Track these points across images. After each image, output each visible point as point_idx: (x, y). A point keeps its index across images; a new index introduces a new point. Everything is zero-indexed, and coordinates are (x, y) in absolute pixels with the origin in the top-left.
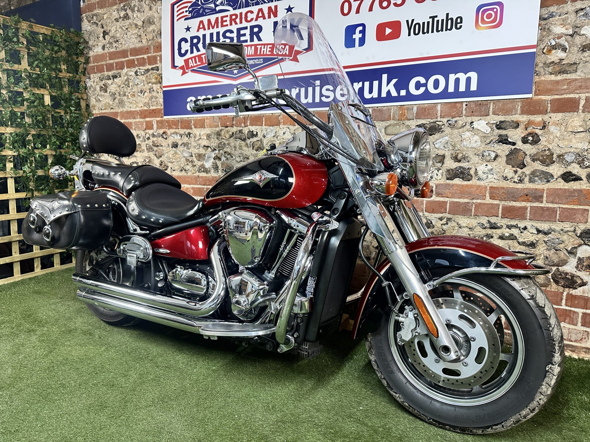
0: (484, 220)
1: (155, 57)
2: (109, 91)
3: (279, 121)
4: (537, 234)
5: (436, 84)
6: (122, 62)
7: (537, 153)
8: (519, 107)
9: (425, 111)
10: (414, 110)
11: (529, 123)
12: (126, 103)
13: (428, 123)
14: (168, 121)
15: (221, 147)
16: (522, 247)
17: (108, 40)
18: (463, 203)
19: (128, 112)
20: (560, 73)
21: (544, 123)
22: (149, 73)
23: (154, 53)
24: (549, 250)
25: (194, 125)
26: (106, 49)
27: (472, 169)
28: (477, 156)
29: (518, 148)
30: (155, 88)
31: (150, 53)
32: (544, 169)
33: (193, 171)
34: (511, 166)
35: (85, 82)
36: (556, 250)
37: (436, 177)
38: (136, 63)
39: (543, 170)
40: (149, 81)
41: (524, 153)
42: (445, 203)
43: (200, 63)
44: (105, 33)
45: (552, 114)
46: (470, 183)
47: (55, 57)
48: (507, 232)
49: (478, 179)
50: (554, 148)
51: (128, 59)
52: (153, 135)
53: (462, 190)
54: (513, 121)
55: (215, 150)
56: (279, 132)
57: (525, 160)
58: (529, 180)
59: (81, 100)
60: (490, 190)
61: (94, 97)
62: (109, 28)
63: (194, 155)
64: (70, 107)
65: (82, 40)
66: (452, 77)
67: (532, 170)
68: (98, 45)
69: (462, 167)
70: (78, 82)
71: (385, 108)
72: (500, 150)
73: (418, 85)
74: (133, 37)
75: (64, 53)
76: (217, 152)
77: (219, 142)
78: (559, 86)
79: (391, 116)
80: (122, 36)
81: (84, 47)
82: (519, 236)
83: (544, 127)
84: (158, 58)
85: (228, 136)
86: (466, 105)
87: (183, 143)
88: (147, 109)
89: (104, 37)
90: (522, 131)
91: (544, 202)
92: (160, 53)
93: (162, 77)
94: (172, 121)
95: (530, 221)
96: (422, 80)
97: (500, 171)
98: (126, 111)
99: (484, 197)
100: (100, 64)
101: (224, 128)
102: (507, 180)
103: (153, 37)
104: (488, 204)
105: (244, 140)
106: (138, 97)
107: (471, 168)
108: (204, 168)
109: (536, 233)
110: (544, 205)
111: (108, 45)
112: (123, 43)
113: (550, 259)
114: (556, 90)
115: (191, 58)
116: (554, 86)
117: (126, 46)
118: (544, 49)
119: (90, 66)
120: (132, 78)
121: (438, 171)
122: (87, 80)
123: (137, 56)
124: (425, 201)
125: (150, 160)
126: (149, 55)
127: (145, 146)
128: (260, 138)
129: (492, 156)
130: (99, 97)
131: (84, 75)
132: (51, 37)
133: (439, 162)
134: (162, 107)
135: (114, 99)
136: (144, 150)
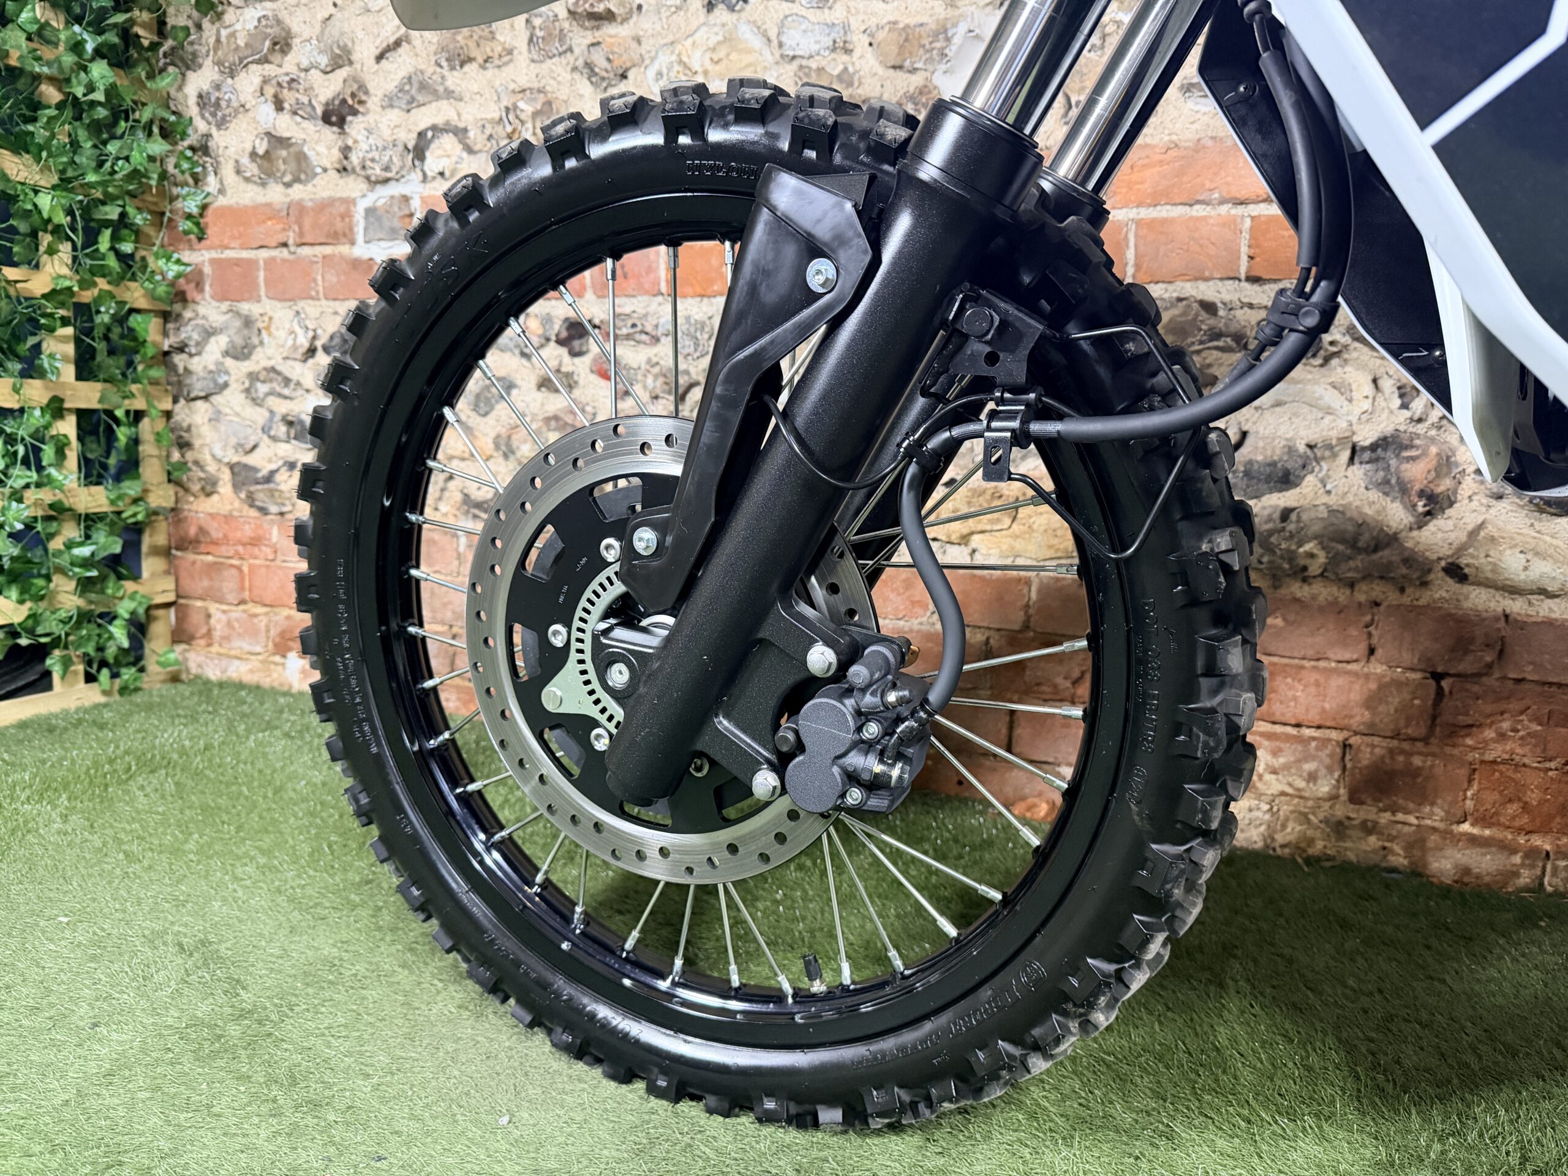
136: (510, 52)
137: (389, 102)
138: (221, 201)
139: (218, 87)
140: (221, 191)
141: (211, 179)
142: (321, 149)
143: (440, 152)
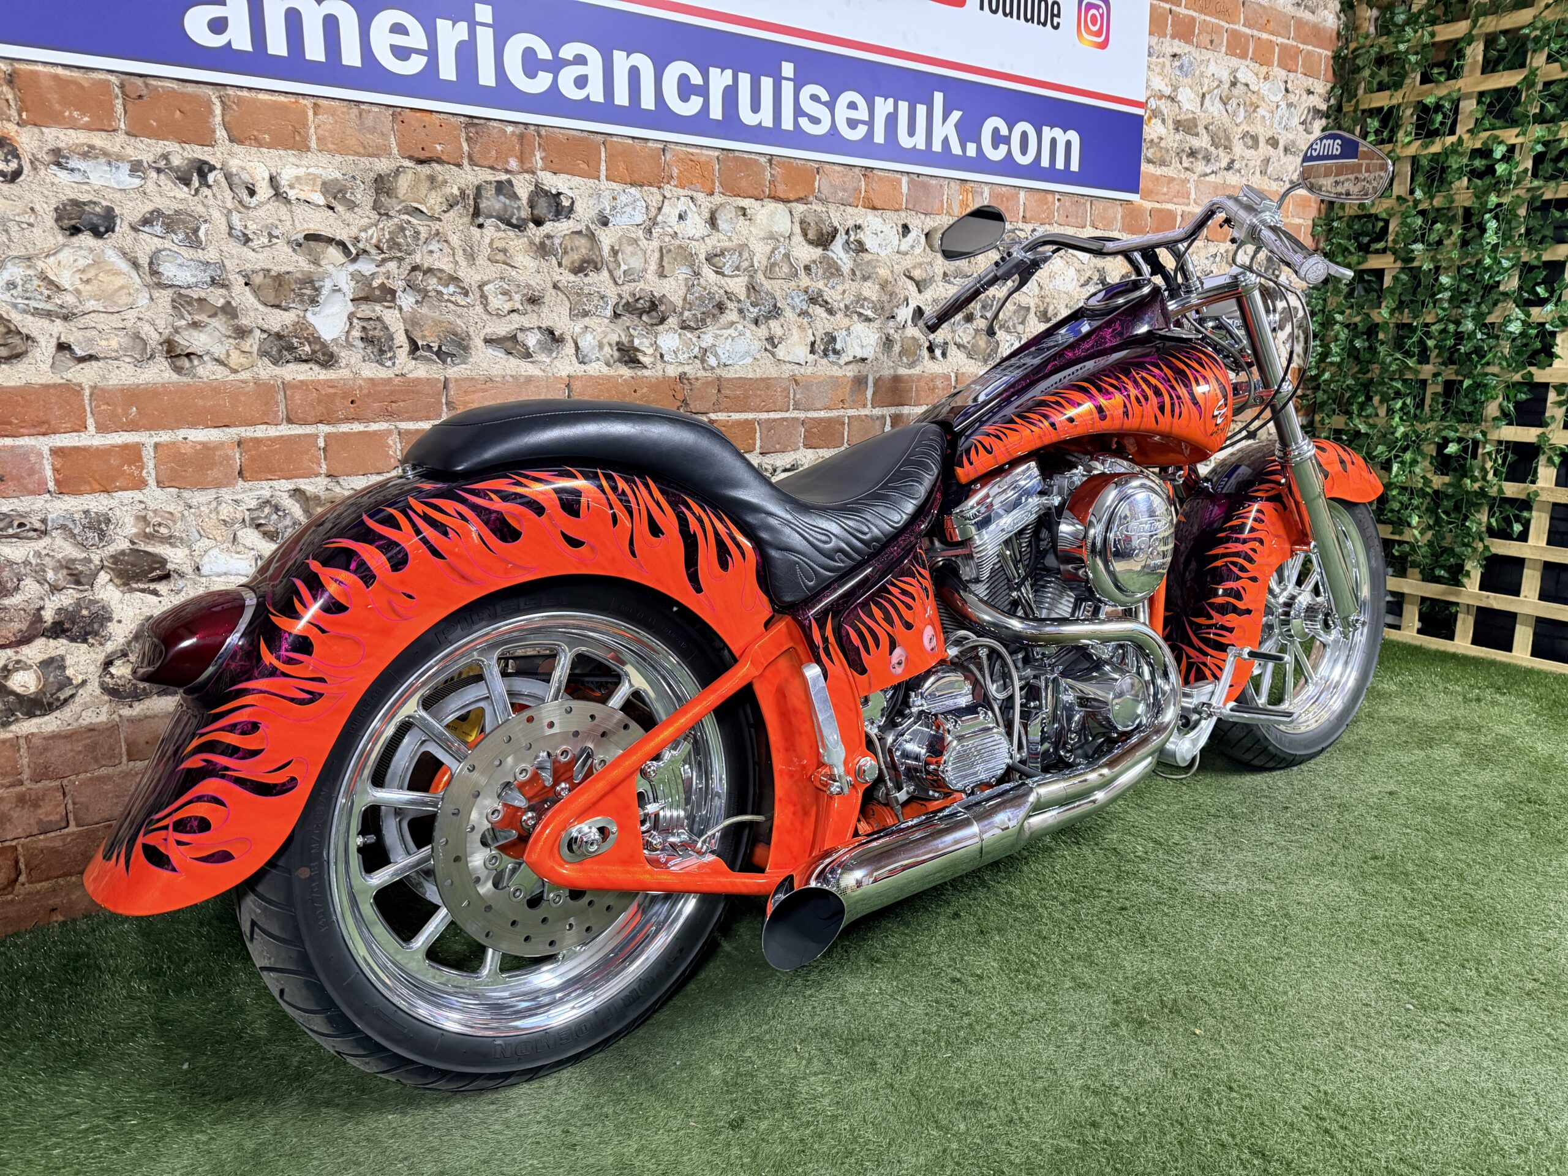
5: (1024, 143)
8: (1121, 216)
9: (1001, 200)
10: (984, 196)
14: (19, 80)
15: (402, 247)
25: (228, 125)
33: (235, 359)
56: (664, 210)
63: (238, 280)
66: (1048, 133)
71: (933, 182)
73: (996, 139)
76: (365, 267)
77: (389, 225)
78: (1160, 185)
79: (941, 204)
85: (434, 202)
86: (1058, 199)
87: (156, 213)
96: (1003, 127)
101: (411, 164)
105: (519, 227)
108: (314, 339)
114: (1158, 193)
128: (586, 226)
133: (1021, 322)
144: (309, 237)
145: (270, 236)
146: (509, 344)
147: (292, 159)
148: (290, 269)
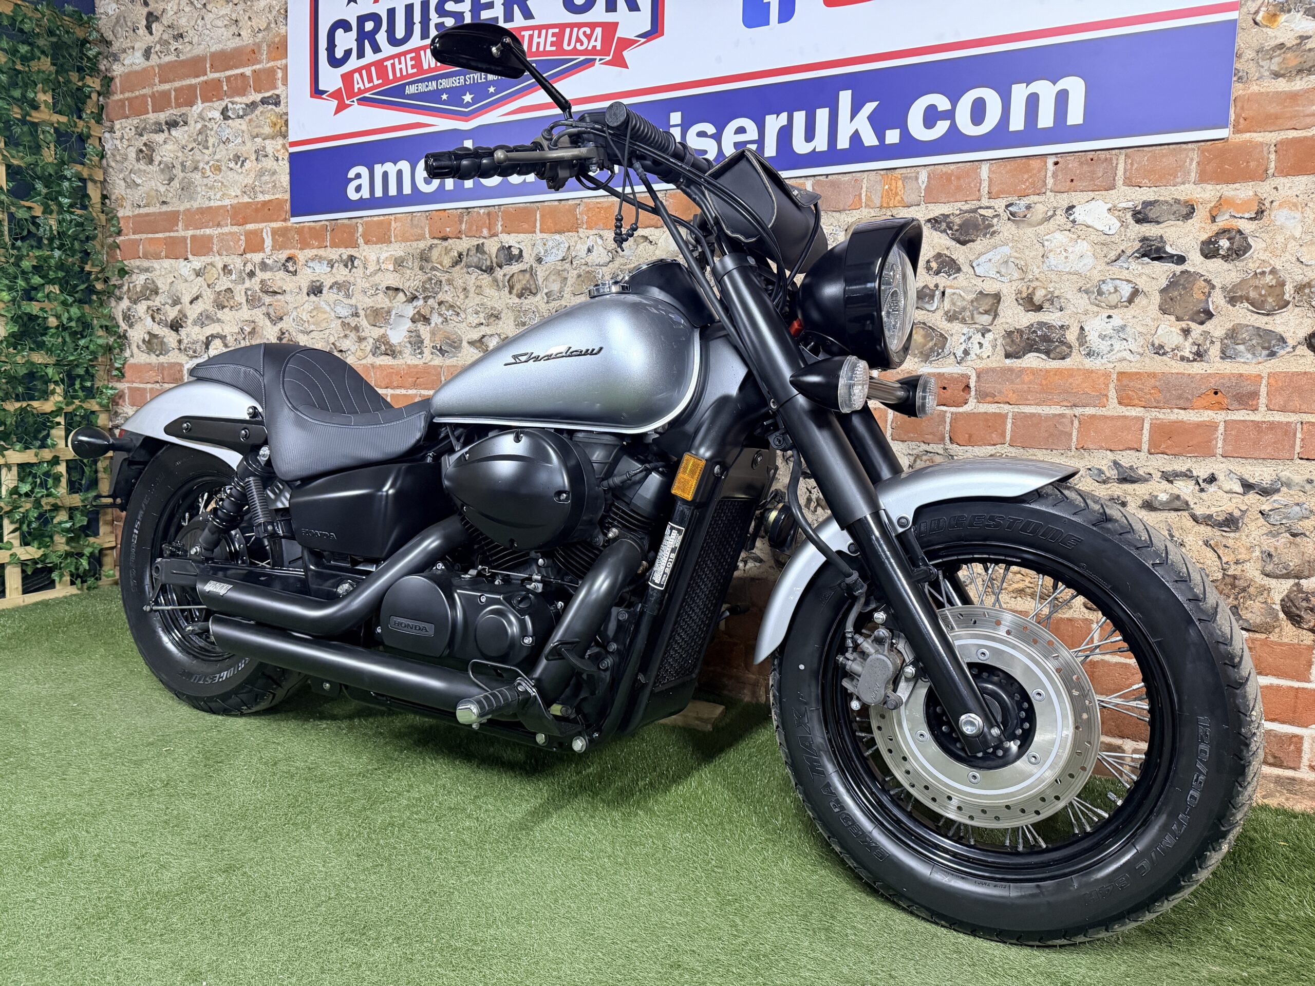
0: (1103, 461)
1: (271, 72)
2: (157, 159)
3: (577, 219)
4: (1244, 494)
5: (978, 112)
6: (192, 88)
7: (1243, 280)
8: (1194, 164)
9: (950, 180)
10: (920, 181)
11: (1221, 204)
12: (199, 189)
13: (958, 212)
14: (300, 231)
15: (429, 289)
16: (1202, 528)
17: (159, 34)
18: (1048, 418)
19: (202, 211)
20: (1300, 71)
21: (1261, 202)
22: (257, 112)
23: (269, 60)
24: (1274, 536)
25: (363, 236)
26: (153, 57)
27: (1072, 329)
28: (1085, 296)
29: (1192, 270)
30: (269, 150)
31: (259, 62)
32: (1261, 321)
33: (359, 353)
34: (1173, 318)
35: (100, 139)
36: (1294, 535)
37: (978, 351)
38: (225, 88)
39: (1257, 325)
40: (256, 131)
41: (1208, 282)
42: (1002, 417)
43: (380, 81)
44: (151, 18)
45: (1282, 180)
46: (1067, 363)
47: (19, 72)
48: (1162, 491)
49: (1088, 354)
50: (1286, 265)
51: (205, 78)
52: (264, 266)
53: (1044, 382)
54: (1177, 201)
55: (414, 298)
56: (578, 247)
57: (1210, 299)
58: (1223, 352)
59: (90, 185)
60: (1118, 380)
61: (121, 176)
62: (161, 6)
63: (362, 313)
64: (57, 198)
65: (95, 34)
66: (1020, 93)
67: (1229, 325)
68: (133, 48)
69: (1046, 324)
70: (83, 139)
71: (846, 178)
72: (1144, 277)
73: (931, 117)
74: (219, 23)
75: (45, 64)
76: (421, 302)
77: (425, 278)
78: (1298, 105)
79: (860, 199)
80: (192, 23)
81: (99, 53)
82: (1196, 500)
83: (1260, 213)
84: (280, 74)
85: (447, 262)
86: (1056, 163)
87: (336, 283)
88: (250, 200)
89: (149, 28)
90: (1203, 225)
91: (1262, 408)
92: (284, 61)
93: (287, 121)
94: (310, 228)
95: (1224, 460)
96: (942, 103)
97: (1145, 331)
98: (197, 209)
99: (1101, 399)
100: (137, 93)
101: (439, 242)
102: (1164, 354)
103: (269, 24)
104: (1112, 418)
105: (490, 270)
106: (229, 173)
107: (1068, 327)
108: (387, 343)
109: (1240, 490)
110: (1261, 415)
111: (158, 47)
112: (195, 40)
113: (1279, 559)
114: (1291, 118)
115: (359, 70)
116: (1287, 107)
117: (202, 47)
118: (1257, 12)
119: (113, 101)
120: (215, 127)
121: (983, 335)
122: (107, 135)
123: (227, 70)
124: (948, 415)
125: (254, 329)
126: (257, 67)
127: (243, 293)
128: (528, 266)
129: (1123, 293)
130: (133, 175)
131: (99, 121)
132: (13, 19)
133: (986, 312)
134: (287, 196)
135: (171, 180)
136: (240, 304)
137: (195, 323)
138: (132, 361)
139: (129, 309)
140: (132, 356)
141: (128, 350)
142: (171, 339)
143: (214, 347)
144: (388, 288)
145: (377, 289)
146: (478, 345)
147: (385, 248)
148: (384, 306)
